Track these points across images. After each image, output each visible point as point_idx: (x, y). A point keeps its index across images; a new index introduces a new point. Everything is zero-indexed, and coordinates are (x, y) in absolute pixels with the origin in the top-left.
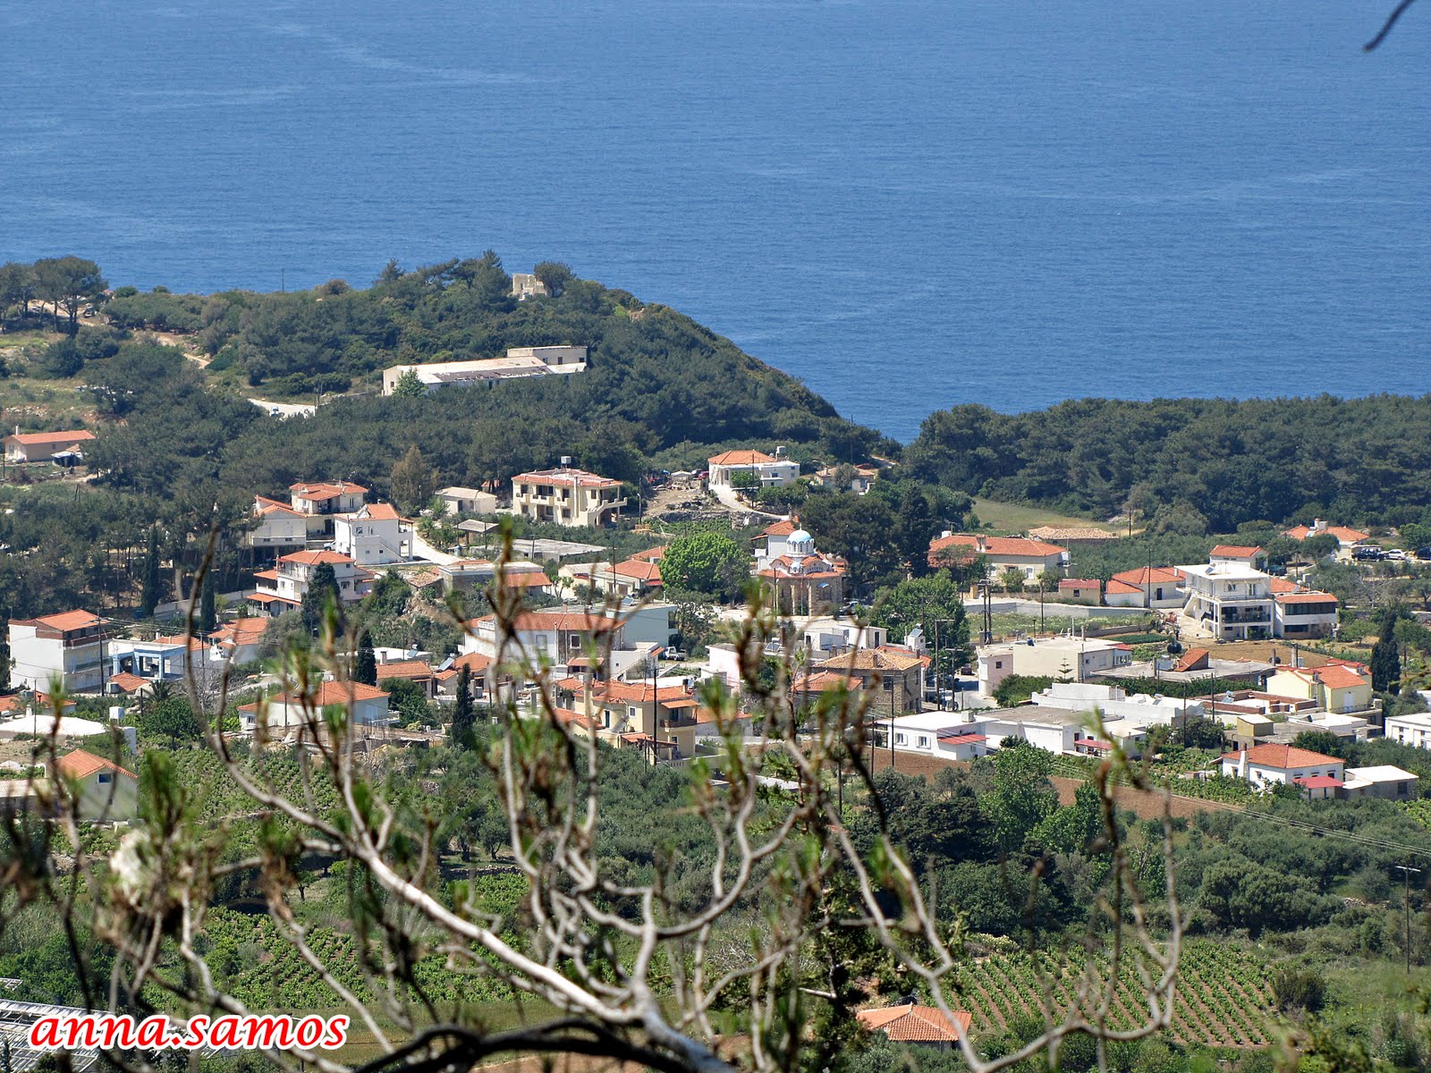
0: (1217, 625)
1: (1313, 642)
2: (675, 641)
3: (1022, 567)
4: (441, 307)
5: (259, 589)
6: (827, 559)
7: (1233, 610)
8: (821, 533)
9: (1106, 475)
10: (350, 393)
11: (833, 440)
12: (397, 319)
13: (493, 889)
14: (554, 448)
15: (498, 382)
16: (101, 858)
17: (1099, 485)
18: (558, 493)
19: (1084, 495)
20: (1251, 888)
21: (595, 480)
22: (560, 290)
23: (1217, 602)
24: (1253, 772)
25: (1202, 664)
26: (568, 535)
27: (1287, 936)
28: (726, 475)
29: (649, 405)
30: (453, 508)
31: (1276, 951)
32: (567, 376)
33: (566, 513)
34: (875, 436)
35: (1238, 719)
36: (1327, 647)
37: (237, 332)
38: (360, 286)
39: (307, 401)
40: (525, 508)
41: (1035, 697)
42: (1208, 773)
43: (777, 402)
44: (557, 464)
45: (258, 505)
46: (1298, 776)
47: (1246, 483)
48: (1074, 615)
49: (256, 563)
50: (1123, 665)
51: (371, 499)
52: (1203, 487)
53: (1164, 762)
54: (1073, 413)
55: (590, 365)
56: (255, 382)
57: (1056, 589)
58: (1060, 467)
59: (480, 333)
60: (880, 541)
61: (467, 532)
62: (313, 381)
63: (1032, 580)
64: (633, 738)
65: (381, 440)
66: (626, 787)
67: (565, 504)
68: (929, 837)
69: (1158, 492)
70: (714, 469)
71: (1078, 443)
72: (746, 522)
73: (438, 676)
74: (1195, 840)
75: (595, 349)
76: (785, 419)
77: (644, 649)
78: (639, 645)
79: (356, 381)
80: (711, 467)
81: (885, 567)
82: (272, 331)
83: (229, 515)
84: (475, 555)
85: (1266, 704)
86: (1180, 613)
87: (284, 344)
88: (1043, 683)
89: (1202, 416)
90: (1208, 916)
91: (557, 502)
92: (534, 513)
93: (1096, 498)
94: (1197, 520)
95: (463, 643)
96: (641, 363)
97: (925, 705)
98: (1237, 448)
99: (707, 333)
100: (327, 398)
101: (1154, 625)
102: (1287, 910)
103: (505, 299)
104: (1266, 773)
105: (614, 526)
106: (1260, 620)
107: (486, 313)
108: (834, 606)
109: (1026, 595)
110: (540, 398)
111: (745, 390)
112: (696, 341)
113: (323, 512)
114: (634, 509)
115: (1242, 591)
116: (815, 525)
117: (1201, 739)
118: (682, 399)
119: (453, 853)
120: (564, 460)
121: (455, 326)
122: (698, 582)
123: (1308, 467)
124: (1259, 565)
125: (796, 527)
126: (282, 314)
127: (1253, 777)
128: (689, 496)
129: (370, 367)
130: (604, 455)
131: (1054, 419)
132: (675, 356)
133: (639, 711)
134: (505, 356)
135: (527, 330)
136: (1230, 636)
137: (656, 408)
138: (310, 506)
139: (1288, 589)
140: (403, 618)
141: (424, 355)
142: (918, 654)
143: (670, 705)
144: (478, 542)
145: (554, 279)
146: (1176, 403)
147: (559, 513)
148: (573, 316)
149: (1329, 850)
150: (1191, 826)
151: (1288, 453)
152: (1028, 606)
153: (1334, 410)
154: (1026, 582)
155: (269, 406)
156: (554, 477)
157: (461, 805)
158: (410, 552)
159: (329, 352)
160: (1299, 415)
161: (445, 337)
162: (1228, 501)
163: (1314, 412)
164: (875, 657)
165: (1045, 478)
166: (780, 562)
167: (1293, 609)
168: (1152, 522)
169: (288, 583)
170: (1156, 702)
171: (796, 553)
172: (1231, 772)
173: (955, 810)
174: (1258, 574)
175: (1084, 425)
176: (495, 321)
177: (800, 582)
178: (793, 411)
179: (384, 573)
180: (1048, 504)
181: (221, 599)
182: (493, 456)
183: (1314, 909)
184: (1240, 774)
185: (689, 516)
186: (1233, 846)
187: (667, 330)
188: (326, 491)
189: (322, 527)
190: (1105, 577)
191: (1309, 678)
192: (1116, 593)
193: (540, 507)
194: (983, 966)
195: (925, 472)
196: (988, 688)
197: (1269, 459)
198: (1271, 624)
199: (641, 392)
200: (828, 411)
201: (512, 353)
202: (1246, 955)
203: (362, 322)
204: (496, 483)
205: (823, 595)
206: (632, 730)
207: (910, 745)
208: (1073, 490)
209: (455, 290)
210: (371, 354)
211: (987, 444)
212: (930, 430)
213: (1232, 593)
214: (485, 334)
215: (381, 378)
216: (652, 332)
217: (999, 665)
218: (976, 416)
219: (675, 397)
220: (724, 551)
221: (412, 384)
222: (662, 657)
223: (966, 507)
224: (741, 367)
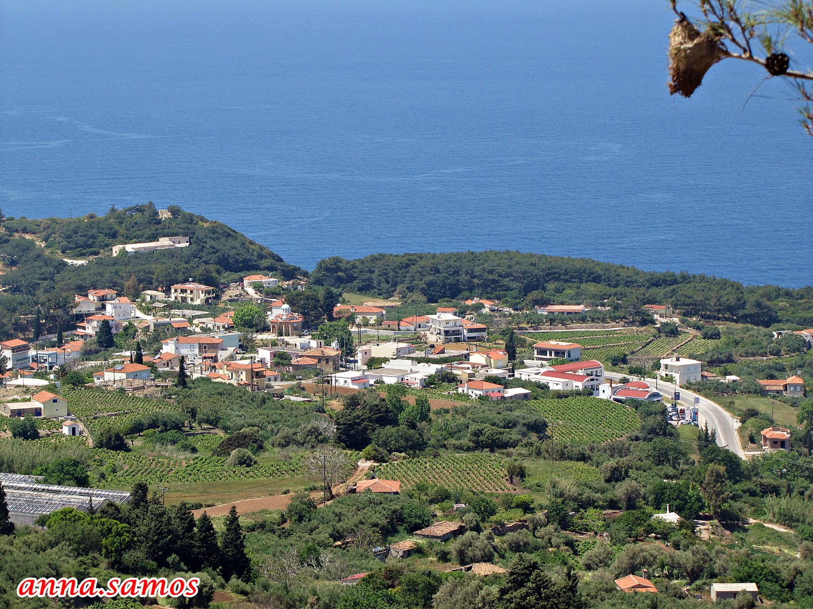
0: (442, 337)
1: (478, 343)
2: (241, 347)
3: (368, 317)
4: (133, 223)
5: (79, 330)
6: (296, 315)
7: (448, 331)
8: (293, 305)
9: (388, 282)
10: (100, 256)
11: (283, 270)
12: (117, 227)
13: (203, 440)
14: (186, 275)
15: (156, 250)
16: (56, 431)
17: (385, 286)
18: (189, 292)
19: (379, 290)
20: (487, 434)
21: (203, 287)
22: (177, 216)
23: (442, 329)
24: (470, 391)
25: (443, 352)
26: (194, 308)
27: (504, 451)
28: (250, 284)
29: (214, 258)
30: (148, 298)
31: (503, 457)
32: (182, 248)
33: (192, 299)
34: (299, 269)
35: (462, 371)
36: (483, 344)
37: (55, 233)
38: (101, 215)
39: (84, 259)
40: (176, 298)
41: (383, 365)
42: (453, 392)
43: (261, 257)
44: (187, 281)
45: (76, 298)
46: (487, 392)
47: (441, 284)
48: (389, 334)
49: (76, 321)
50: (412, 353)
51: (118, 295)
52: (425, 286)
53: (435, 388)
54: (374, 259)
55: (190, 244)
56: (63, 252)
57: (381, 325)
58: (370, 279)
59: (148, 232)
60: (315, 307)
61: (156, 307)
62: (86, 251)
63: (372, 322)
64: (242, 383)
65: (116, 273)
66: (246, 401)
67: (191, 296)
68: (370, 417)
69: (408, 288)
70: (246, 282)
71: (376, 270)
72: (259, 302)
73: (154, 361)
74: (453, 416)
75: (192, 238)
76: (265, 263)
77: (231, 350)
78: (228, 348)
79: (102, 251)
80: (245, 281)
81: (317, 318)
82: (69, 233)
83: (67, 302)
84: (160, 316)
85: (470, 366)
86: (428, 333)
87: (74, 238)
88: (386, 360)
89: (423, 259)
90: (471, 444)
91: (188, 295)
92: (180, 299)
93: (384, 291)
94: (423, 298)
95: (162, 349)
96: (210, 243)
97: (341, 369)
98: (437, 271)
99: (234, 231)
100: (91, 258)
101: (418, 337)
102: (501, 441)
103: (157, 219)
104: (474, 391)
105: (211, 304)
106: (458, 335)
107: (150, 224)
108: (298, 332)
109: (370, 327)
110: (173, 257)
111: (249, 252)
112: (229, 234)
113: (101, 301)
114: (217, 297)
115: (451, 324)
116: (291, 302)
117: (448, 379)
118: (226, 256)
119: (186, 427)
120: (190, 279)
121: (139, 230)
122: (247, 324)
123: (463, 278)
124: (455, 314)
125: (284, 303)
126: (73, 226)
127: (470, 393)
128: (238, 293)
129: (107, 246)
130: (205, 277)
131: (367, 261)
132: (223, 240)
133: (244, 373)
134: (158, 241)
135: (166, 231)
136: (447, 341)
137: (216, 259)
138: (96, 298)
139: (467, 323)
140: (135, 340)
141: (127, 241)
142: (337, 350)
143: (256, 370)
144: (160, 311)
145: (175, 212)
146: (414, 254)
147: (189, 299)
148: (183, 225)
149: (504, 420)
150: (451, 412)
151: (456, 273)
152: (371, 331)
153: (473, 256)
154: (370, 322)
155: (69, 261)
156: (187, 286)
157: (188, 408)
158: (135, 314)
159: (91, 240)
160: (460, 259)
161: (135, 234)
162: (434, 291)
163: (465, 257)
164: (322, 351)
165: (364, 284)
166: (278, 316)
167: (470, 331)
168: (406, 299)
169: (90, 328)
170: (429, 366)
171: (284, 313)
172: (462, 391)
173: (380, 407)
174: (457, 318)
175: (379, 264)
176: (153, 228)
177: (286, 323)
178: (267, 260)
179: (127, 323)
180: (366, 294)
181: (64, 334)
182: (163, 278)
183: (511, 441)
184: (465, 392)
185: (237, 300)
186: (469, 419)
187: (219, 230)
188: (102, 293)
189: (101, 307)
190: (399, 320)
191: (485, 356)
192: (403, 325)
193: (182, 297)
194: (398, 465)
195: (318, 282)
196: (362, 362)
197: (449, 275)
198: (462, 336)
199: (210, 254)
200: (280, 260)
201: (160, 239)
202: (493, 458)
203: (103, 229)
204: (164, 289)
205: (295, 329)
206: (242, 380)
207: (341, 383)
208: (375, 288)
209: (137, 216)
210: (107, 240)
211: (341, 271)
212: (320, 267)
213: (448, 325)
214: (150, 233)
215: (112, 250)
216: (213, 231)
217: (366, 353)
218: (337, 260)
219: (223, 255)
220: (257, 313)
221: (124, 252)
222: (237, 353)
223: (340, 295)
224: (247, 244)
